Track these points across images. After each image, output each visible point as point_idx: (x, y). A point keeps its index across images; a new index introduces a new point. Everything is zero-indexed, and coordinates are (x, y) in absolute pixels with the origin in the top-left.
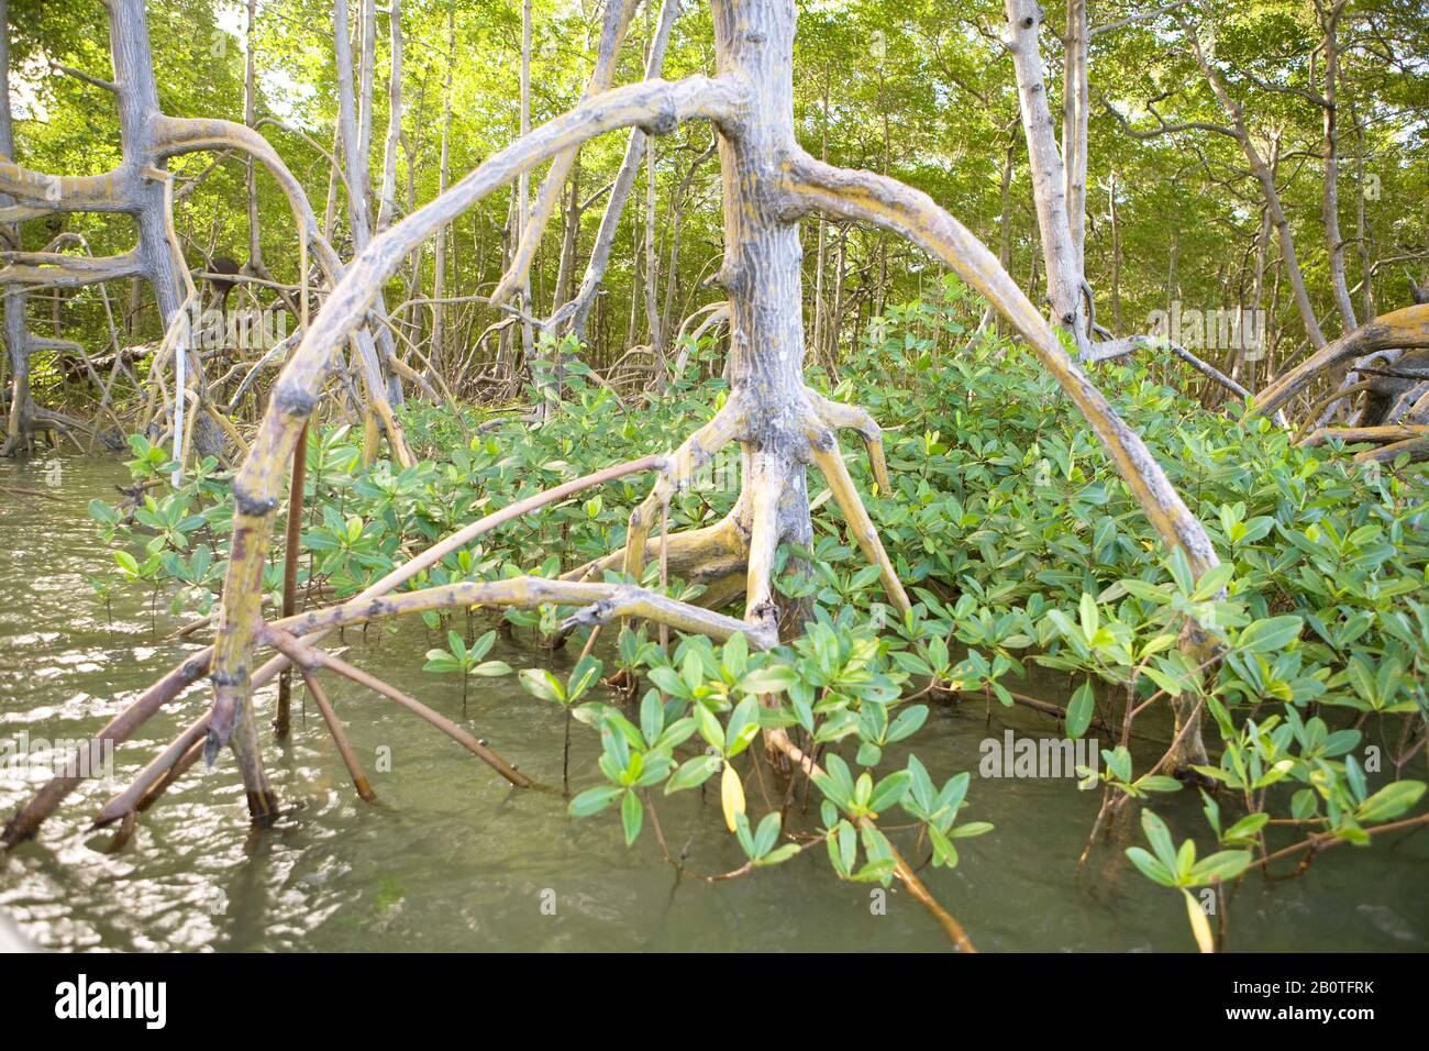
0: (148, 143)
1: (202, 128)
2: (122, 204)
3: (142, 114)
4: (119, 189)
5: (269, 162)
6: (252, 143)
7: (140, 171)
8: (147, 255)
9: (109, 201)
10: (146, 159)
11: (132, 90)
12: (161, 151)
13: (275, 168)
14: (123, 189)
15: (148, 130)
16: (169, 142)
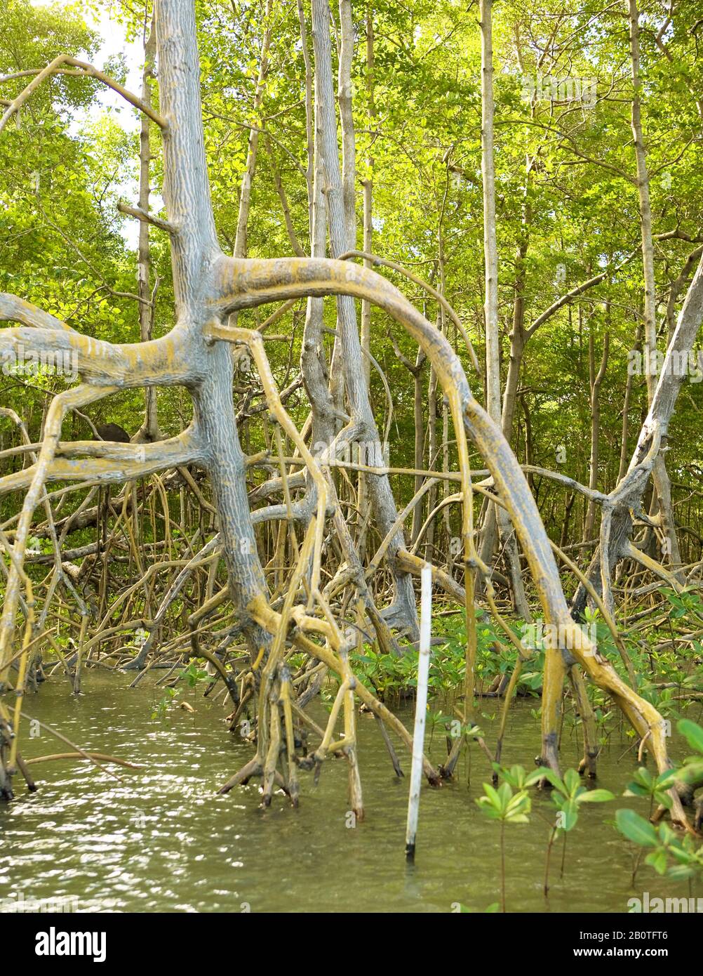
0: (211, 294)
1: (291, 271)
2: (182, 374)
3: (204, 258)
4: (180, 355)
5: (399, 311)
6: (370, 286)
7: (202, 331)
8: (205, 438)
9: (169, 371)
10: (209, 314)
11: (192, 229)
12: (230, 302)
13: (408, 318)
14: (183, 355)
15: (212, 277)
16: (241, 291)
